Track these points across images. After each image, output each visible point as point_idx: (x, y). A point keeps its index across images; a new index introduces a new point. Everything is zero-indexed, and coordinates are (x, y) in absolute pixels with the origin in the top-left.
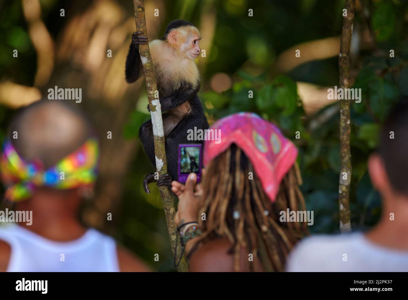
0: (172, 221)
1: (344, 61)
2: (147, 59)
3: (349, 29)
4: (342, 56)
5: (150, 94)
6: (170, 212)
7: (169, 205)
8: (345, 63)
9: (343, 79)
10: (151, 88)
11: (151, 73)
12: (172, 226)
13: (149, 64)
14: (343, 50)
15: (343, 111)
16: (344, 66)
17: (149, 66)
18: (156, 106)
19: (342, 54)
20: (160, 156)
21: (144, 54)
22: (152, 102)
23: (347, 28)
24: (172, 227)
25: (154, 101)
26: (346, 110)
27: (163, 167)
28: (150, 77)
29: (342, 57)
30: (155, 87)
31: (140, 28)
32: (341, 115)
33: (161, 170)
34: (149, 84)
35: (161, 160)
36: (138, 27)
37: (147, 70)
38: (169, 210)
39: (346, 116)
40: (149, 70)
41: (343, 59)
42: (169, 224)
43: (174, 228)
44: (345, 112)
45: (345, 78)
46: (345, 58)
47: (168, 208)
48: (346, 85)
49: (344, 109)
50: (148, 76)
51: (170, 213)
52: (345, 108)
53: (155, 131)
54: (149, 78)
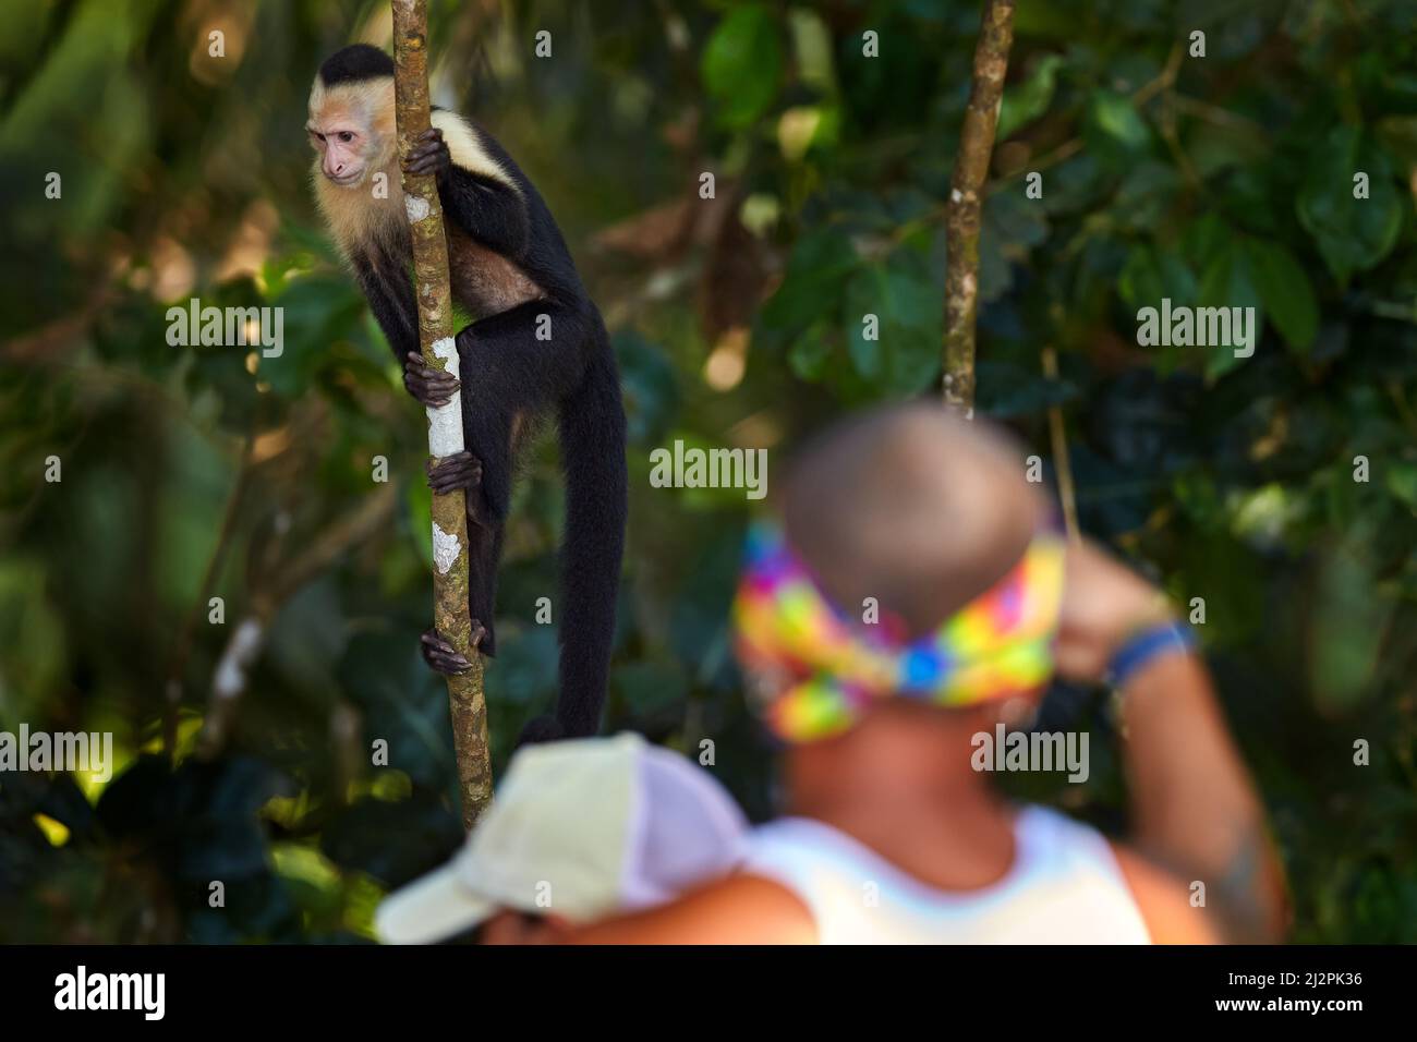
0: (474, 737)
1: (967, 214)
2: (427, 205)
3: (990, 110)
4: (962, 200)
5: (428, 320)
6: (472, 708)
7: (470, 685)
8: (971, 224)
9: (961, 276)
10: (435, 300)
11: (437, 250)
12: (473, 754)
13: (433, 223)
14: (968, 181)
15: (956, 380)
16: (965, 232)
17: (433, 227)
18: (446, 359)
19: (963, 192)
20: (449, 523)
21: (420, 189)
22: (434, 345)
23: (986, 108)
24: (473, 758)
25: (440, 343)
26: (964, 377)
27: (457, 561)
28: (434, 264)
29: (962, 203)
30: (445, 298)
31: (411, 103)
32: (948, 392)
33: (451, 571)
34: (427, 286)
35: (454, 537)
36: (405, 100)
37: (424, 241)
38: (468, 702)
39: (964, 395)
40: (431, 240)
41: (963, 210)
42: (465, 749)
43: (479, 762)
44: (963, 382)
45: (968, 271)
46: (970, 205)
47: (465, 695)
48: (970, 294)
49: (960, 373)
50: (428, 261)
51: (469, 711)
52: (963, 368)
53: (440, 441)
54: (431, 268)
